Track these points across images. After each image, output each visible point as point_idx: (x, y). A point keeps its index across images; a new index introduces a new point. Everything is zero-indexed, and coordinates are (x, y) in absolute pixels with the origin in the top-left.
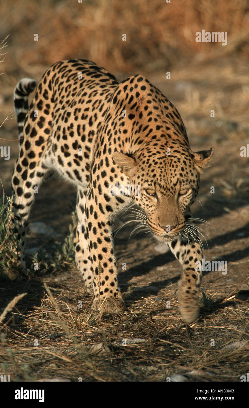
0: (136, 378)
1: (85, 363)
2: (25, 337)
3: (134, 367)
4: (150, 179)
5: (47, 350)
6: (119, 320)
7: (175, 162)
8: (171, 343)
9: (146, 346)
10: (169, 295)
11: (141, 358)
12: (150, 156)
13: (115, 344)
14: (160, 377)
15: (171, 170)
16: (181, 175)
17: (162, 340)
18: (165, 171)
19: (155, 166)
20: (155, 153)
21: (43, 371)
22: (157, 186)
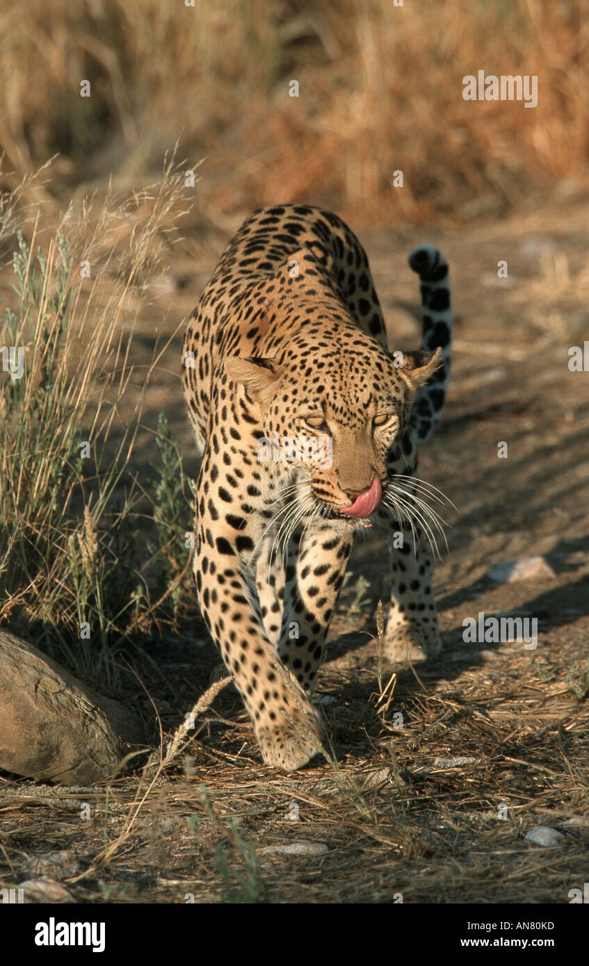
0: (460, 837)
1: (356, 809)
2: (232, 763)
3: (454, 815)
4: (311, 397)
5: (278, 785)
6: (422, 720)
7: (360, 363)
8: (527, 764)
9: (477, 771)
10: (520, 666)
11: (467, 795)
12: (305, 354)
13: (417, 770)
14: (507, 832)
15: (353, 378)
16: (376, 386)
17: (507, 758)
18: (342, 379)
19: (320, 370)
20: (317, 346)
21: (271, 830)
22: (329, 409)
